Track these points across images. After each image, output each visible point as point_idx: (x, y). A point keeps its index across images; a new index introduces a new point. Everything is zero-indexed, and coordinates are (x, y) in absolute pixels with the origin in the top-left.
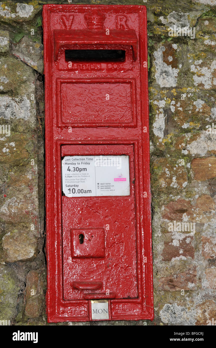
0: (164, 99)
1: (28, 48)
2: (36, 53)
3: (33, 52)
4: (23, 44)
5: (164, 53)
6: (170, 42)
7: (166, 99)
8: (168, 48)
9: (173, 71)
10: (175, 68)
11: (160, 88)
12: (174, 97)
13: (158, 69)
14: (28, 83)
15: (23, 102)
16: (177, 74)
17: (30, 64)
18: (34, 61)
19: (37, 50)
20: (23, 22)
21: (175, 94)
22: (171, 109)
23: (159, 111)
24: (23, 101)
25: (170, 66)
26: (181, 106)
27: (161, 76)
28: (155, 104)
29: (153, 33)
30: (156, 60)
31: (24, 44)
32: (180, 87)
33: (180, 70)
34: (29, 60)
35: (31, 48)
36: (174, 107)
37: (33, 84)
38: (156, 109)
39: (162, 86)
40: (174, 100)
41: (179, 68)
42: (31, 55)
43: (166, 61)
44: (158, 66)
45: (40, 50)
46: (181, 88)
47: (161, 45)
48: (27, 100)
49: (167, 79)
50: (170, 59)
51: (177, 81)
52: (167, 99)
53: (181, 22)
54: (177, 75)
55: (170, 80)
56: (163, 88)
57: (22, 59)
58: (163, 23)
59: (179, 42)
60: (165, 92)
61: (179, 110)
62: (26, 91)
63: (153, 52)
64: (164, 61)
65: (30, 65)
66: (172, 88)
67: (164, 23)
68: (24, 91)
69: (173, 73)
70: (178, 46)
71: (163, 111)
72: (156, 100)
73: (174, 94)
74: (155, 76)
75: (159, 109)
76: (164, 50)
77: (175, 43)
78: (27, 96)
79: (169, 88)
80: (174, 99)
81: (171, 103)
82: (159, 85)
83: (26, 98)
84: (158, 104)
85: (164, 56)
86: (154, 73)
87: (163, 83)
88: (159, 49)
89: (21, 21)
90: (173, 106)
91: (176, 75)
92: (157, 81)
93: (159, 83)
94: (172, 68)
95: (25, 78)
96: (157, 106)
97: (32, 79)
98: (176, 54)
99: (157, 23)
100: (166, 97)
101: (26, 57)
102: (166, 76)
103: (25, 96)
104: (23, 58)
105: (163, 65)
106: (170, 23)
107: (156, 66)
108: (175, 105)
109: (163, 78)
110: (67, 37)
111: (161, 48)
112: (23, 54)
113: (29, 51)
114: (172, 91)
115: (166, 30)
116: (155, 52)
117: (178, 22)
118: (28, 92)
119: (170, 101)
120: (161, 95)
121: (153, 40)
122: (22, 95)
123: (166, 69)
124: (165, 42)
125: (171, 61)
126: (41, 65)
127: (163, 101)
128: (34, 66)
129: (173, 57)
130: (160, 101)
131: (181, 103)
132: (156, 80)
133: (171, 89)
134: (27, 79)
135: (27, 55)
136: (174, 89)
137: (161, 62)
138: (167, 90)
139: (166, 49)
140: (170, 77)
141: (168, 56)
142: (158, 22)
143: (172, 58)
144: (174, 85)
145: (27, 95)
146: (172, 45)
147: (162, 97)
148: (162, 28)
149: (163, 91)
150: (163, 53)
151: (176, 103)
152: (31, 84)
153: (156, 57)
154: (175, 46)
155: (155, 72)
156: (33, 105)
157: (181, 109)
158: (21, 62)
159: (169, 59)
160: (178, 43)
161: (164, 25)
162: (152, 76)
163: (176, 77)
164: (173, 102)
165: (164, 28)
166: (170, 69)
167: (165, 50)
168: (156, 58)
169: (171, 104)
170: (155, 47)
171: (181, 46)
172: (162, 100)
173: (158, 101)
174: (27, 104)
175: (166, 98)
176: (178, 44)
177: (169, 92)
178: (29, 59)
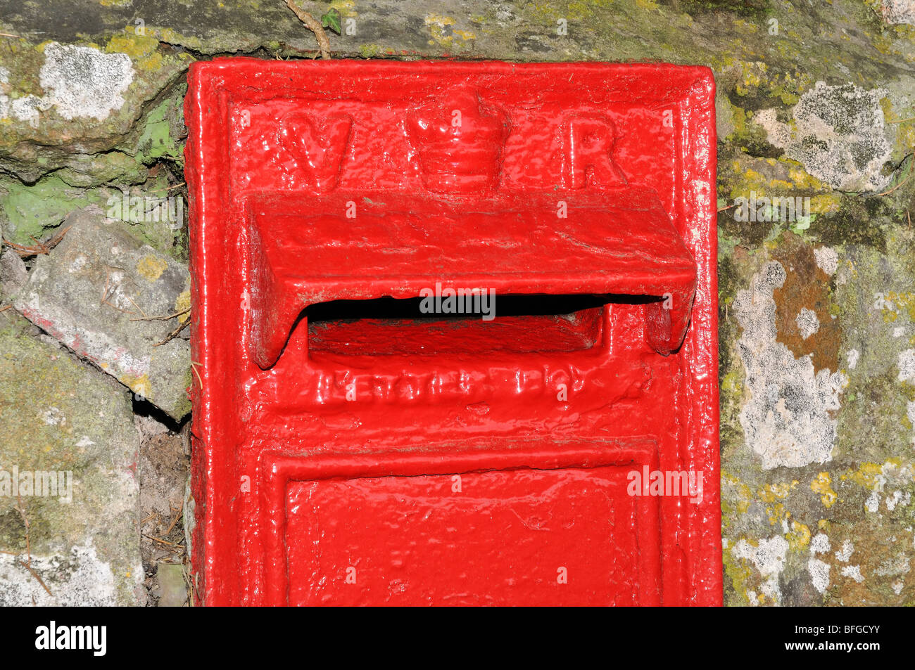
0: (780, 531)
1: (103, 278)
2: (142, 305)
3: (128, 301)
4: (74, 256)
5: (779, 295)
6: (806, 239)
7: (786, 529)
8: (797, 269)
9: (821, 384)
10: (828, 370)
11: (758, 472)
12: (826, 514)
13: (752, 380)
14: (103, 470)
15: (74, 575)
16: (836, 400)
17: (114, 366)
18: (134, 353)
19: (149, 292)
20: (75, 140)
21: (829, 499)
22: (811, 578)
23: (759, 593)
24: (75, 568)
25: (808, 359)
26: (854, 561)
27: (770, 413)
28: (740, 560)
29: (729, 194)
30: (744, 335)
31: (81, 260)
32: (849, 462)
33: (852, 379)
34: (107, 345)
35: (117, 277)
36: (827, 567)
37: (127, 476)
38: (748, 586)
39: (769, 464)
40: (823, 531)
41: (846, 371)
42: (116, 320)
43: (786, 335)
44: (754, 362)
45: (164, 290)
46: (853, 466)
47: (767, 255)
48: (98, 564)
49: (796, 425)
50: (808, 323)
51: (835, 435)
52: (794, 525)
53: (852, 138)
54: (838, 406)
55: (808, 431)
56: (774, 471)
57: (69, 341)
58: (771, 141)
59: (846, 236)
60: (782, 490)
61: (847, 578)
62: (92, 516)
63: (731, 293)
64: (781, 337)
65: (112, 372)
66: (815, 468)
67: (779, 146)
68: (82, 516)
69: (822, 395)
70: (841, 257)
71: (779, 594)
72: (743, 535)
73: (824, 500)
74: (742, 417)
75: (758, 583)
76: (780, 284)
77: (830, 239)
78: (95, 543)
79: (802, 470)
80: (823, 523)
81: (810, 544)
82: (757, 460)
83: (93, 554)
84: (755, 560)
85: (778, 312)
86: (737, 402)
87: (773, 448)
88: (756, 279)
89: (66, 136)
90: (819, 562)
91: (833, 402)
92: (748, 442)
93: (759, 450)
94: (816, 371)
95: (84, 442)
96: (750, 570)
97: (126, 447)
98: (833, 300)
99: (745, 143)
100: (788, 515)
101: (92, 328)
102: (788, 414)
103: (89, 541)
104: (76, 336)
105: (778, 358)
106: (804, 141)
107: (745, 365)
108: (828, 557)
109: (778, 426)
110: (332, 249)
111: (765, 270)
112: (75, 311)
113: (104, 295)
114: (815, 487)
115: (790, 181)
116: (740, 294)
117: (841, 138)
118: (103, 521)
119: (807, 534)
120: (769, 511)
121: (731, 234)
122: (73, 536)
123: (790, 378)
124: (781, 240)
125: (809, 334)
126: (174, 369)
127: (777, 540)
128: (135, 377)
129: (818, 316)
130: (763, 541)
131: (856, 544)
132: (746, 435)
133: (810, 475)
134: (96, 452)
135: (98, 321)
136: (821, 476)
137: (766, 346)
138: (789, 481)
139: (789, 274)
140: (807, 415)
141: (797, 311)
142: (749, 138)
143: (814, 318)
144: (825, 457)
145: (100, 538)
146: (816, 251)
147: (773, 521)
148: (771, 168)
149: (774, 489)
150: (775, 297)
151: (835, 546)
152: (119, 471)
153: (746, 321)
154: (827, 258)
155: (741, 399)
156: (130, 588)
157: (853, 572)
158: (63, 356)
159: (802, 324)
160: (840, 243)
161: (778, 153)
162: (725, 414)
163: (831, 412)
164: (822, 542)
165: (781, 170)
166: (805, 374)
167: (784, 278)
168: (744, 323)
169: (813, 549)
170: (739, 270)
171: (853, 258)
172: (770, 537)
173: (755, 542)
174: (100, 588)
175: (789, 523)
176: (840, 249)
177: (801, 491)
178: (109, 340)
